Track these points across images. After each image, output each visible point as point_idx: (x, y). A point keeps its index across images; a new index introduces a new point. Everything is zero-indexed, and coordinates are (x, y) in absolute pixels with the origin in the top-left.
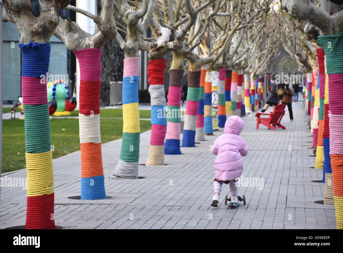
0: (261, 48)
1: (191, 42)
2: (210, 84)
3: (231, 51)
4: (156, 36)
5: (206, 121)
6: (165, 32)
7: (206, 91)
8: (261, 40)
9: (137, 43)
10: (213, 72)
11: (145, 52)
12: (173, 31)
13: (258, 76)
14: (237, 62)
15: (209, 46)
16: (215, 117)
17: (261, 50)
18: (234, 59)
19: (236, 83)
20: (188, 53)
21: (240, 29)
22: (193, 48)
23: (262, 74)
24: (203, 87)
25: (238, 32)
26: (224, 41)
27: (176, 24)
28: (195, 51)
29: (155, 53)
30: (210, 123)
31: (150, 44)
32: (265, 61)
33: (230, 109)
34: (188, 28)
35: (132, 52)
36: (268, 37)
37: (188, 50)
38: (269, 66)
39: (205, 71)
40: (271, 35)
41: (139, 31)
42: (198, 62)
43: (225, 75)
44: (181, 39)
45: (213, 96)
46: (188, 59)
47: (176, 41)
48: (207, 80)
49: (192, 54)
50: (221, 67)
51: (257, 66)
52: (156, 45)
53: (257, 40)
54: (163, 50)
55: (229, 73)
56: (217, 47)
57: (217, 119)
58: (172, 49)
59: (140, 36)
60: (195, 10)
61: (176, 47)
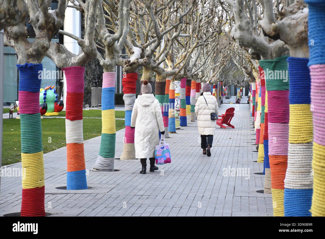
0: (215, 61)
1: (158, 58)
2: (174, 91)
3: (191, 64)
4: (129, 54)
5: (170, 121)
6: (137, 51)
7: (170, 97)
8: (215, 55)
9: (114, 61)
10: (176, 82)
11: (121, 67)
12: (143, 50)
13: (212, 84)
14: (196, 73)
15: (172, 61)
16: (177, 118)
17: (215, 63)
18: (193, 70)
19: (195, 90)
20: (155, 67)
21: (198, 47)
22: (159, 64)
23: (216, 82)
24: (168, 94)
25: (196, 49)
26: (185, 57)
27: (146, 44)
28: (162, 66)
29: (129, 67)
30: (173, 123)
31: (124, 60)
32: (218, 71)
33: (190, 111)
34: (156, 48)
35: (109, 68)
36: (220, 52)
37: (155, 65)
38: (221, 75)
39: (169, 81)
40: (223, 51)
41: (115, 51)
42: (164, 74)
43: (186, 83)
44: (149, 57)
45: (176, 101)
46: (156, 71)
47: (145, 58)
48: (171, 88)
49: (159, 68)
50: (183, 77)
51: (211, 76)
52: (129, 62)
53: (212, 55)
54: (135, 66)
55: (189, 82)
56: (179, 61)
57: (179, 119)
58: (142, 65)
59: (116, 54)
60: (162, 34)
61: (145, 62)
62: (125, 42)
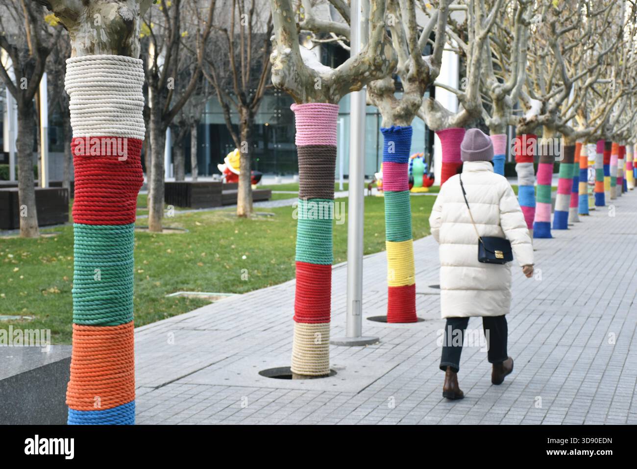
1: (565, 114)
2: (586, 158)
3: (612, 120)
4: (524, 109)
5: (580, 199)
6: (535, 105)
7: (581, 166)
9: (504, 119)
10: (589, 145)
12: (544, 103)
14: (619, 132)
15: (585, 117)
16: (591, 195)
18: (615, 129)
19: (617, 156)
20: (561, 126)
21: (623, 96)
22: (567, 121)
24: (578, 163)
25: (620, 98)
26: (604, 111)
27: (548, 96)
28: (570, 124)
29: (524, 127)
30: (586, 201)
31: (518, 118)
33: (609, 185)
34: (562, 100)
35: (498, 128)
37: (561, 123)
39: (580, 145)
41: (506, 106)
42: (573, 135)
43: (604, 147)
44: (553, 112)
45: (589, 172)
47: (547, 114)
48: (582, 153)
49: (566, 127)
50: (600, 139)
52: (524, 120)
54: (532, 125)
55: (608, 145)
56: (595, 117)
57: (593, 197)
58: (543, 123)
59: (507, 110)
60: (571, 80)
61: (547, 120)
62: (519, 95)
